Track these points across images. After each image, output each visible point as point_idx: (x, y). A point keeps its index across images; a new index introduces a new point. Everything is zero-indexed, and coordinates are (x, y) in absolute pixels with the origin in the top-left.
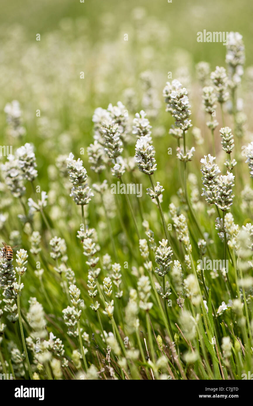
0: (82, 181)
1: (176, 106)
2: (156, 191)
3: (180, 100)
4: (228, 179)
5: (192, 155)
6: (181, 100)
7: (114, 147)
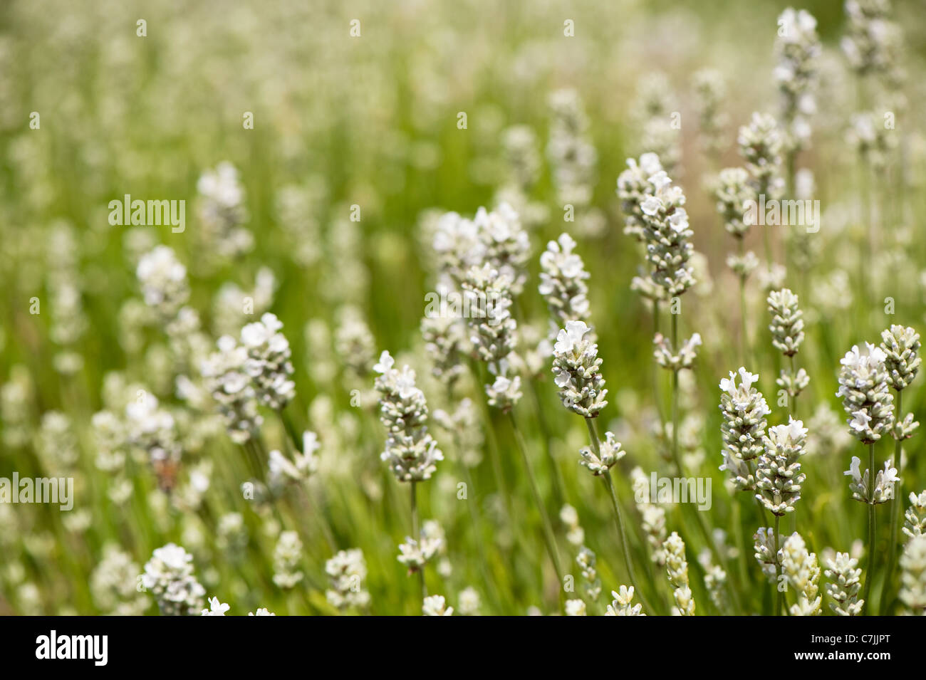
0: (412, 422)
1: (657, 236)
2: (606, 459)
3: (666, 220)
4: (790, 436)
5: (693, 355)
6: (669, 221)
7: (495, 335)
